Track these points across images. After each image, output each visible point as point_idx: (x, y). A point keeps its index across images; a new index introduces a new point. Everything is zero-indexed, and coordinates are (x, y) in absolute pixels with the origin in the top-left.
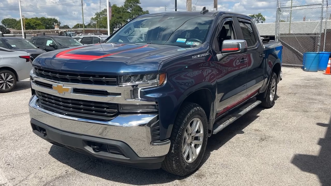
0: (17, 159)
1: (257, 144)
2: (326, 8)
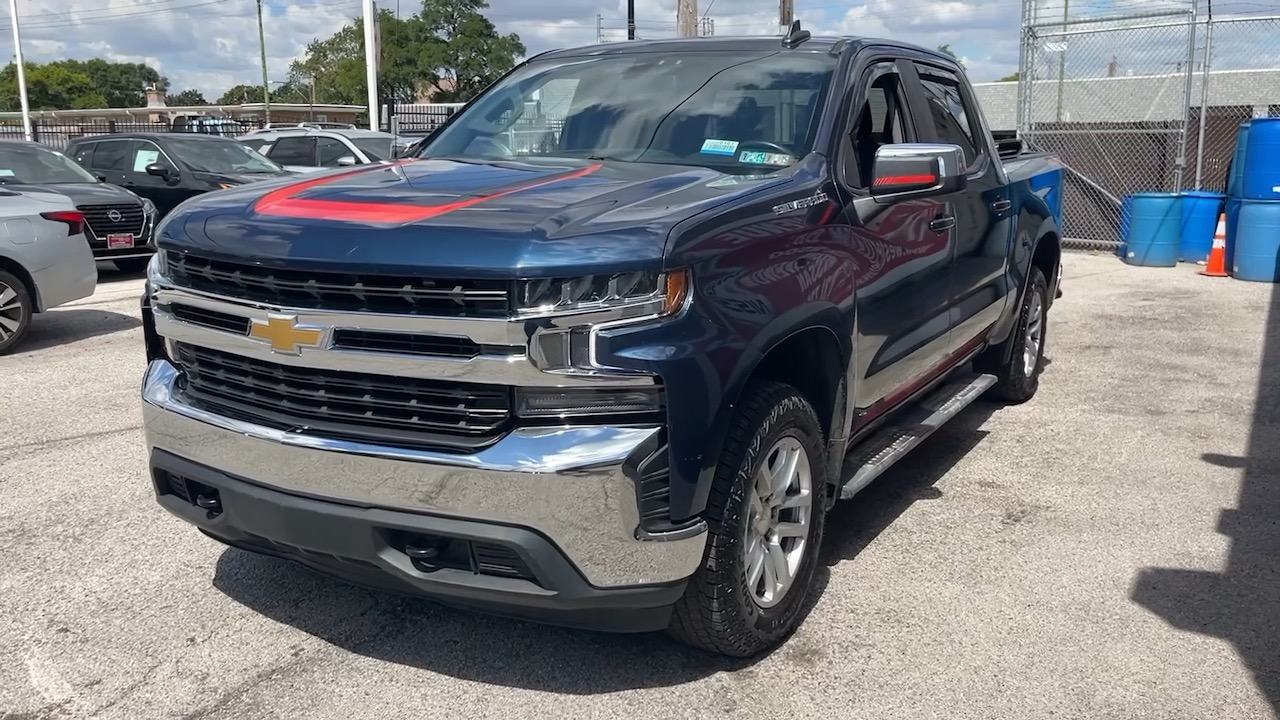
0: (93, 608)
1: (995, 534)
2: (1205, 25)
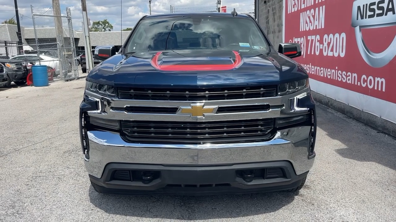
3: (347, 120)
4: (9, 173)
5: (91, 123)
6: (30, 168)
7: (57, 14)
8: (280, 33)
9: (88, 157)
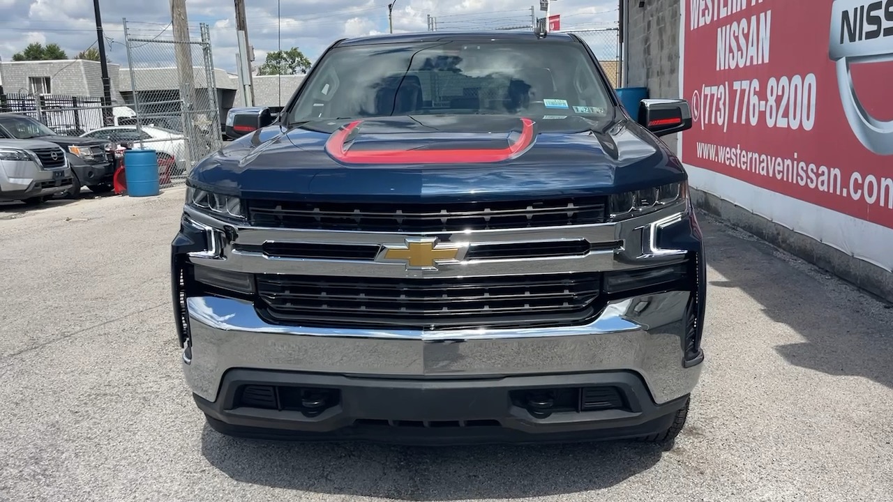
3: (818, 277)
4: (43, 386)
5: (196, 279)
6: (88, 376)
7: (180, 37)
8: (675, 75)
9: (189, 355)
